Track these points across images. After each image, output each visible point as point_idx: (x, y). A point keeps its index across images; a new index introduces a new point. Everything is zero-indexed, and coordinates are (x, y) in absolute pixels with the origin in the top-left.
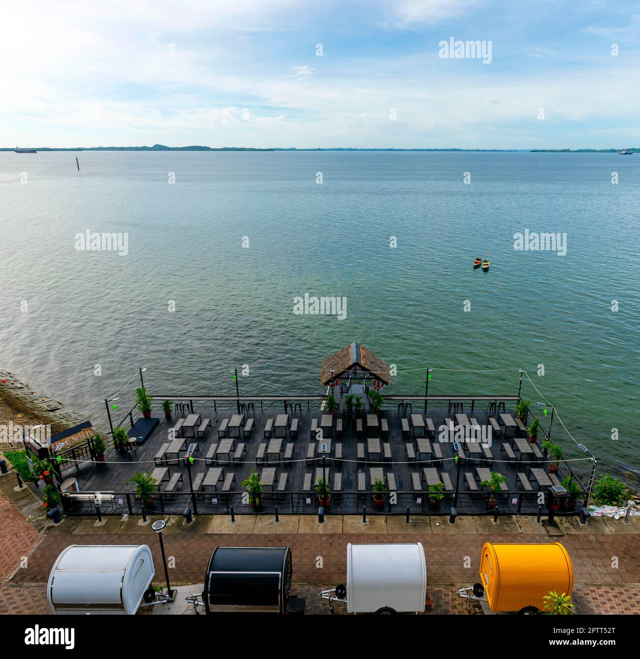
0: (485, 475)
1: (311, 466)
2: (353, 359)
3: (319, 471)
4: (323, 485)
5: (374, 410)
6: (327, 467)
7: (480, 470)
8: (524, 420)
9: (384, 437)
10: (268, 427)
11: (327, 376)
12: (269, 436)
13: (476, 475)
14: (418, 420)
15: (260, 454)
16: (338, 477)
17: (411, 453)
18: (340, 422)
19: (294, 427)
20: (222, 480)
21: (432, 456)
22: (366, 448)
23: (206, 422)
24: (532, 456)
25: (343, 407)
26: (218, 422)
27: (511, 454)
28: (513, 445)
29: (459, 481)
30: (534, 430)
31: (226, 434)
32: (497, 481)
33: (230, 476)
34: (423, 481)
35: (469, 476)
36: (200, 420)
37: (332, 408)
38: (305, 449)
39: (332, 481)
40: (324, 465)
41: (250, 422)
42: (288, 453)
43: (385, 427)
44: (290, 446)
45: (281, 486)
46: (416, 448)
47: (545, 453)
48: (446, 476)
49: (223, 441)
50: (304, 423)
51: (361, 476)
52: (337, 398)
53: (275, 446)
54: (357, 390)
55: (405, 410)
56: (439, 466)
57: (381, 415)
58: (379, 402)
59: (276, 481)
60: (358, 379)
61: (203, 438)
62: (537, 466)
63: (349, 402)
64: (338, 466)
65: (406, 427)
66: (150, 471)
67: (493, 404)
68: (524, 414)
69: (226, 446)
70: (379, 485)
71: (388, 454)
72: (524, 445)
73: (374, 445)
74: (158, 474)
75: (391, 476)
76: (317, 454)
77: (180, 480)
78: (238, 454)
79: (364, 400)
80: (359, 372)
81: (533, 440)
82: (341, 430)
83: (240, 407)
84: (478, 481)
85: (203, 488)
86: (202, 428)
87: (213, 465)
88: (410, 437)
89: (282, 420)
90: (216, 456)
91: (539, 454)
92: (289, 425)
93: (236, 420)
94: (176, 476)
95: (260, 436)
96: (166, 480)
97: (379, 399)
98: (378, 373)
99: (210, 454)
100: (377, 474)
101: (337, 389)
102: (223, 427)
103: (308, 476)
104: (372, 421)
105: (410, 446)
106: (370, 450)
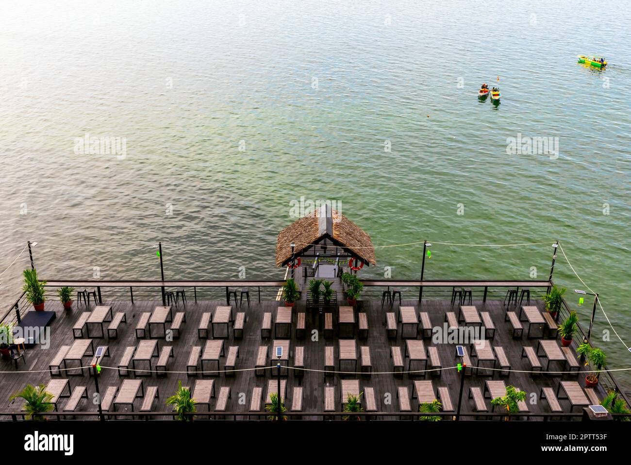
0: (499, 390)
1: (262, 377)
2: (322, 229)
3: (272, 385)
4: (277, 403)
5: (350, 300)
6: (284, 379)
7: (491, 384)
8: (555, 314)
9: (362, 338)
10: (204, 324)
11: (286, 253)
12: (204, 337)
13: (486, 390)
14: (409, 314)
15: (193, 360)
16: (298, 393)
17: (398, 360)
18: (302, 317)
19: (239, 324)
20: (140, 395)
21: (427, 363)
22: (337, 353)
23: (119, 317)
24: (563, 364)
25: (307, 296)
26: (136, 317)
27: (535, 362)
28: (539, 349)
29: (461, 398)
30: (569, 329)
31: (147, 333)
32: (513, 398)
33: (151, 391)
34: (413, 397)
35: (476, 391)
36: (111, 314)
37: (291, 297)
38: (254, 354)
39: (289, 397)
40: (279, 376)
41: (179, 317)
42: (231, 360)
43: (364, 324)
44: (233, 350)
45: (221, 405)
46: (405, 354)
47: (582, 360)
48: (444, 391)
49: (142, 343)
50: (253, 318)
51: (329, 392)
52: (299, 283)
53: (213, 350)
54: (327, 272)
55: (392, 300)
56: (435, 377)
57: (358, 307)
58: (356, 289)
59: (214, 397)
60: (327, 258)
61: (115, 339)
62: (570, 378)
63: (315, 289)
64: (298, 377)
65: (392, 324)
66: (43, 383)
67: (513, 293)
68: (555, 306)
69: (146, 349)
70: (353, 404)
71: (366, 361)
72: (553, 350)
73: (348, 349)
74: (54, 388)
75: (370, 391)
76: (269, 361)
77: (85, 396)
78: (163, 360)
79: (335, 287)
80: (331, 247)
81: (566, 342)
82: (303, 328)
83: (166, 297)
84: (487, 397)
85: (115, 406)
86: (114, 325)
87: (129, 375)
88: (397, 337)
89: (222, 314)
90: (133, 363)
91: (573, 362)
92: (232, 321)
93: (160, 314)
94: (79, 391)
95: (193, 337)
96: (66, 395)
97: (356, 285)
98: (356, 248)
99: (125, 361)
100: (350, 388)
101: (299, 270)
102: (142, 324)
103: (257, 392)
104: (347, 315)
105: (397, 351)
106: (343, 356)
